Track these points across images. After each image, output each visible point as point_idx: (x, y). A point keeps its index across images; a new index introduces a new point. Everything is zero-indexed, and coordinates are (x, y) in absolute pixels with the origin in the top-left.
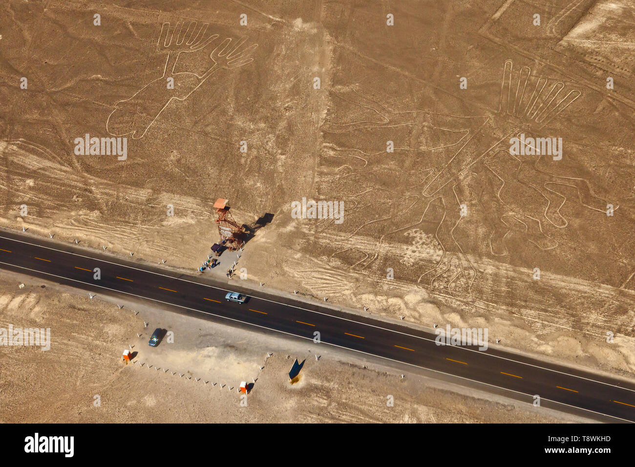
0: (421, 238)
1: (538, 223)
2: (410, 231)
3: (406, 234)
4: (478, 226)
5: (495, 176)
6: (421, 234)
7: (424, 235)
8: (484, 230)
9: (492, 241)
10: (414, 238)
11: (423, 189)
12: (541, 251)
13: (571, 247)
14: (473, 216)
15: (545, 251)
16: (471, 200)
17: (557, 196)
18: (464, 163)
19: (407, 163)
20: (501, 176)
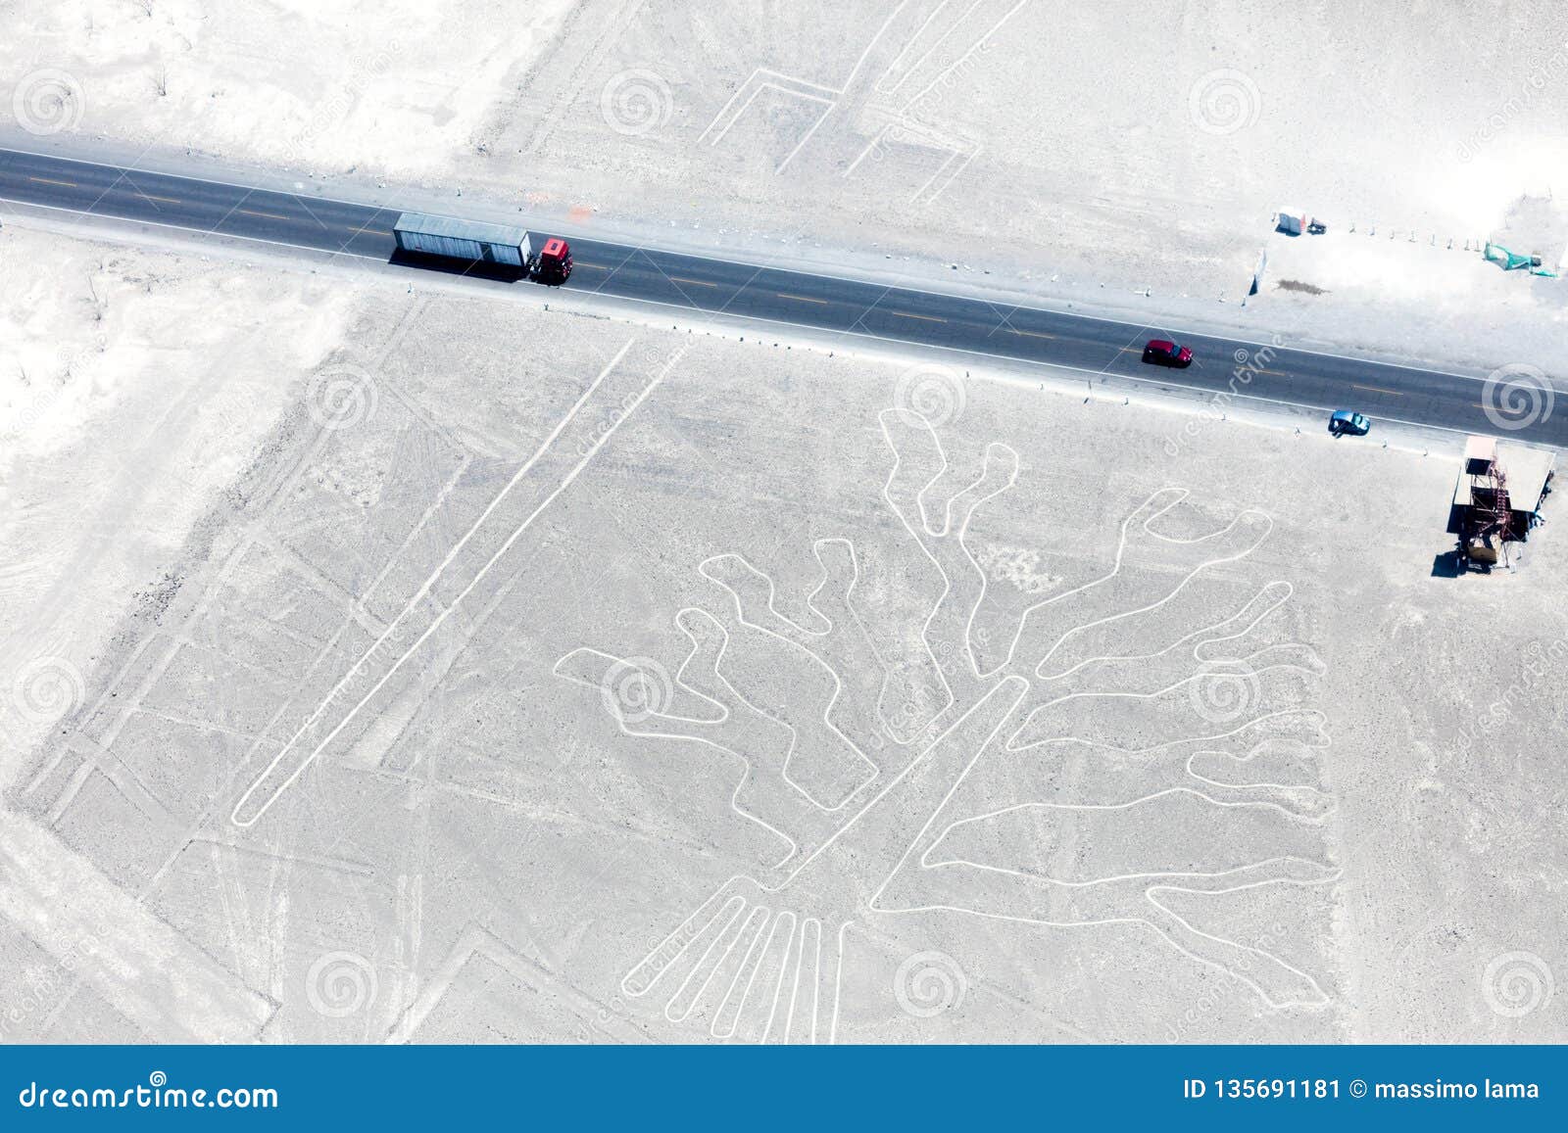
0: (1020, 569)
1: (744, 617)
2: (1050, 586)
3: (1059, 579)
4: (888, 603)
5: (848, 735)
6: (1022, 581)
7: (1015, 577)
8: (871, 598)
9: (852, 571)
10: (1039, 570)
11: (1030, 693)
12: (738, 550)
13: (671, 561)
14: (901, 629)
15: (729, 551)
16: (905, 669)
17: (697, 687)
18: (928, 768)
19: (1078, 765)
20: (834, 736)
